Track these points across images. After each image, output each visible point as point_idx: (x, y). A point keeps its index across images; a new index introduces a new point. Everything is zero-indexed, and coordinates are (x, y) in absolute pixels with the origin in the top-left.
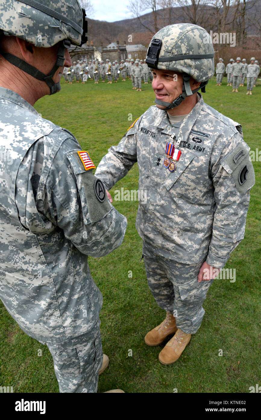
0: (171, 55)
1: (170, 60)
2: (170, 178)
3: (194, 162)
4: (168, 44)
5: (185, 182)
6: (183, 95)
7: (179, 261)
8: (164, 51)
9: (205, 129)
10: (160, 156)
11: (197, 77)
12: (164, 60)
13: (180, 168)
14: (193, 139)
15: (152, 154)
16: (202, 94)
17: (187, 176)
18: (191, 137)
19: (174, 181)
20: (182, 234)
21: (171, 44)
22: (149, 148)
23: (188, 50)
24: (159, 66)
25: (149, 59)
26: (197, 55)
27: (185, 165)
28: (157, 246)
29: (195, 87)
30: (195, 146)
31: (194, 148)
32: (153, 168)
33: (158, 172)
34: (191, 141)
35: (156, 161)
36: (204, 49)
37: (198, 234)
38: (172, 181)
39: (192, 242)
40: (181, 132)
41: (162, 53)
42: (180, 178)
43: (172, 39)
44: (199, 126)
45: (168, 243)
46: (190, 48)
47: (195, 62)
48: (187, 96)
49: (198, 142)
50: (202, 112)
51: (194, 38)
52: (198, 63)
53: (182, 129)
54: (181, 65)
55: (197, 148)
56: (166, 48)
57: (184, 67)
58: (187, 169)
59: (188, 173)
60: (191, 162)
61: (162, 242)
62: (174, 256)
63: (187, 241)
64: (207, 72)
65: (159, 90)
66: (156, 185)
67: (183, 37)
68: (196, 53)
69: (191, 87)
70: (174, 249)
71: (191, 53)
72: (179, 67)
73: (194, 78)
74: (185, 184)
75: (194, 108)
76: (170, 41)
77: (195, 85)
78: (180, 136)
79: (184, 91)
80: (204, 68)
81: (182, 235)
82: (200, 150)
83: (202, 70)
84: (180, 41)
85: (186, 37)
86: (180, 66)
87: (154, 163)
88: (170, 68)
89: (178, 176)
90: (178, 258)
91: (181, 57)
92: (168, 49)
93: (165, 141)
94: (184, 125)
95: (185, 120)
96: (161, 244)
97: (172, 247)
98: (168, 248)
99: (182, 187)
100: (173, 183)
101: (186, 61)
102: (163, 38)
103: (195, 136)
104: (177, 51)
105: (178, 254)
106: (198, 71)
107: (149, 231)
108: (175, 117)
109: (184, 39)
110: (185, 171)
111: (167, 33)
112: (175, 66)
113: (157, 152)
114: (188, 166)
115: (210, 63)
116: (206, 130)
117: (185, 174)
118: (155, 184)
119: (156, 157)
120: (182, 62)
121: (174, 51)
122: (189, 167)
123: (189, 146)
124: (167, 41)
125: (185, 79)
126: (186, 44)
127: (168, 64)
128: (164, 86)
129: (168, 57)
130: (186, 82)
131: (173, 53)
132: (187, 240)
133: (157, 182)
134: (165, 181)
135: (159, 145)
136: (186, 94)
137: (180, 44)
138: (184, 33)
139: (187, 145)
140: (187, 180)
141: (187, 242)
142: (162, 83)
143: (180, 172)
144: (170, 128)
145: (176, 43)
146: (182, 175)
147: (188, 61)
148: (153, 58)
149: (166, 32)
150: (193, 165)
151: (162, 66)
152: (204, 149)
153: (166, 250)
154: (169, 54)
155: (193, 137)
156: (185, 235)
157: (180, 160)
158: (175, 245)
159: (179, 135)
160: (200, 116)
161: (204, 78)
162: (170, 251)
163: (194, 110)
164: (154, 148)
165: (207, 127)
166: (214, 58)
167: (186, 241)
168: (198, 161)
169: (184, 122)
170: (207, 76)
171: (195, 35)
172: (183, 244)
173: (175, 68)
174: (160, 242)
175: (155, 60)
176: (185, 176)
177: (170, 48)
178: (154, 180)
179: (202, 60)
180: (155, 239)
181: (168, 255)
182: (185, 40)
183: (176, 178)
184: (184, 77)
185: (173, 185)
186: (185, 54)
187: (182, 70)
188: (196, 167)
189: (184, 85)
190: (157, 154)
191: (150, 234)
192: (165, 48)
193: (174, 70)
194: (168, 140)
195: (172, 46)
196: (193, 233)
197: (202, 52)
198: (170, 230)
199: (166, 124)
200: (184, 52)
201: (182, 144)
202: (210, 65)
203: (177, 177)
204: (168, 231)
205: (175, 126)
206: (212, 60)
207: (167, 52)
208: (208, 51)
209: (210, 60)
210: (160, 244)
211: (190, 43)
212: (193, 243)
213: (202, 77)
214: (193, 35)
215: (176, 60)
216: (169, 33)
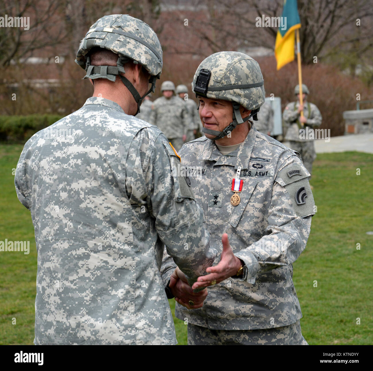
0: (220, 85)
1: (220, 89)
2: (235, 213)
3: (258, 187)
4: (217, 75)
5: (253, 214)
6: (234, 123)
7: (263, 327)
8: (213, 81)
9: (263, 155)
10: (217, 193)
11: (247, 105)
12: (214, 89)
13: (244, 198)
14: (253, 166)
15: (205, 193)
16: (254, 122)
17: (253, 206)
18: (251, 164)
19: (240, 214)
20: (259, 287)
21: (220, 75)
22: (198, 188)
23: (236, 80)
24: (208, 95)
25: (198, 87)
26: (245, 85)
27: (250, 192)
28: (228, 317)
29: (246, 116)
30: (257, 173)
31: (256, 174)
32: (209, 210)
33: (218, 212)
34: (252, 168)
35: (213, 200)
36: (252, 79)
37: (277, 283)
38: (237, 215)
39: (273, 295)
40: (240, 160)
41: (211, 83)
42: (247, 210)
43: (221, 70)
44: (257, 153)
45: (243, 306)
46: (238, 78)
47: (244, 91)
48: (238, 124)
49: (259, 168)
50: (257, 138)
51: (241, 69)
52: (247, 92)
53: (241, 157)
54: (231, 94)
55: (259, 174)
56: (216, 78)
57: (233, 96)
58: (252, 197)
59: (254, 202)
60: (255, 188)
61: (235, 307)
62: (255, 323)
63: (267, 295)
64: (257, 100)
65: (207, 118)
66: (216, 229)
67: (231, 69)
68: (244, 83)
69: (242, 115)
70: (252, 311)
71: (240, 83)
72: (229, 97)
73: (244, 106)
74: (253, 215)
75: (248, 134)
76: (219, 72)
77: (245, 113)
78: (240, 165)
79: (234, 119)
80: (253, 96)
81: (259, 289)
82: (263, 175)
83: (251, 98)
84: (229, 72)
85: (234, 68)
86: (229, 95)
87: (210, 203)
88: (219, 97)
89: (244, 207)
90: (261, 323)
91: (231, 87)
92: (217, 79)
93: (221, 174)
94: (241, 152)
95: (241, 148)
96: (234, 310)
97: (250, 309)
98: (245, 312)
99: (250, 221)
100: (239, 217)
101: (235, 90)
102: (212, 69)
103: (255, 162)
104: (226, 82)
105: (259, 318)
106: (247, 100)
107: (214, 298)
108: (227, 148)
109: (232, 70)
110: (250, 200)
111: (216, 64)
112: (225, 96)
113: (211, 189)
114: (252, 194)
115: (259, 92)
116: (265, 155)
117: (251, 204)
118: (215, 227)
119: (212, 195)
120: (231, 91)
121: (223, 81)
122: (255, 193)
123: (250, 174)
124: (216, 72)
125: (236, 107)
126: (235, 75)
127: (218, 93)
128: (213, 114)
129: (218, 86)
130: (236, 110)
131: (222, 83)
132: (266, 293)
133: (217, 226)
134: (229, 220)
135: (213, 180)
136: (237, 122)
137: (229, 75)
138: (232, 65)
139: (247, 173)
140: (254, 210)
141: (267, 297)
142: (211, 110)
143: (245, 202)
144: (224, 159)
145: (225, 74)
146: (248, 206)
147: (238, 91)
148: (202, 86)
149: (214, 63)
150: (258, 191)
151: (212, 95)
152: (267, 172)
153: (243, 319)
154: (218, 84)
155: (253, 163)
156: (262, 287)
157: (243, 189)
158: (252, 306)
159: (237, 164)
160: (256, 143)
161: (254, 106)
162: (248, 317)
163: (249, 137)
164: (207, 185)
165: (265, 153)
166: (263, 86)
167: (265, 296)
168: (262, 186)
169: (241, 150)
170: (257, 105)
171: (243, 67)
172: (263, 300)
173: (225, 97)
174: (232, 308)
175: (205, 89)
176: (252, 206)
177: (219, 79)
178: (213, 224)
179: (251, 89)
180: (225, 307)
181: (246, 325)
182: (234, 71)
183: (241, 210)
184: (234, 105)
185: (240, 220)
186: (234, 84)
187: (232, 99)
188: (262, 193)
189: (234, 113)
190: (212, 191)
191: (215, 301)
192: (214, 78)
193: (224, 99)
194: (223, 172)
195: (221, 77)
196: (271, 283)
197: (250, 81)
198: (243, 285)
199: (219, 155)
200: (233, 82)
201: (243, 172)
202: (260, 93)
203: (242, 208)
204: (241, 287)
205: (231, 155)
206: (262, 88)
207: (217, 82)
208: (256, 80)
209: (259, 88)
210: (232, 311)
211: (239, 74)
212: (275, 296)
213: (252, 105)
214: (241, 67)
215: (225, 90)
216: (217, 64)
